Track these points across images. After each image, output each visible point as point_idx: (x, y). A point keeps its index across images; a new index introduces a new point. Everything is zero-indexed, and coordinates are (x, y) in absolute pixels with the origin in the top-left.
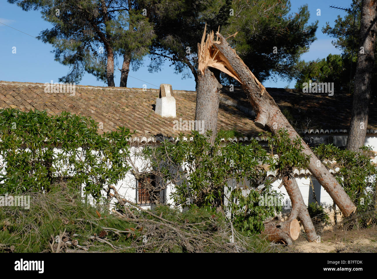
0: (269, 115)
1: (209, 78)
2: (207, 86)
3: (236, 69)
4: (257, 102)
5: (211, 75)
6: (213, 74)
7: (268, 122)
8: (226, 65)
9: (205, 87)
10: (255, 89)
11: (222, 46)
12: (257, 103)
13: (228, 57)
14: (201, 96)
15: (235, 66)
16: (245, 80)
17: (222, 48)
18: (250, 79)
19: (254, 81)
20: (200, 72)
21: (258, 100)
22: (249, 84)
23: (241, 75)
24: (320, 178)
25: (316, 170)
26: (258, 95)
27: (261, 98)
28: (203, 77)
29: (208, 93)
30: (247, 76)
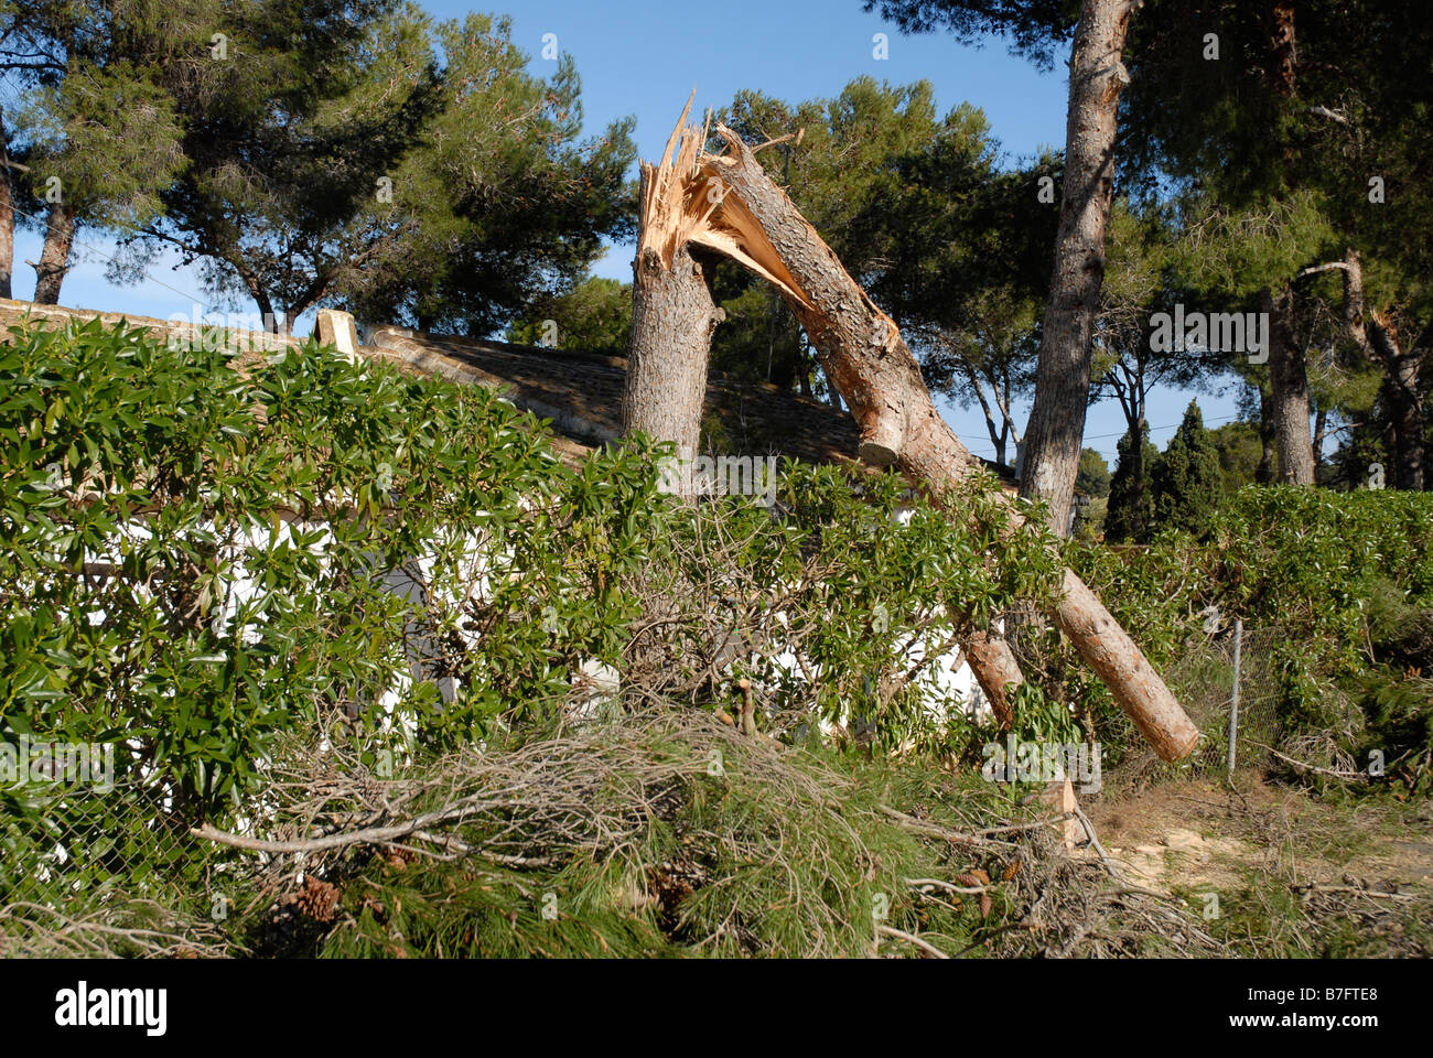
0: (908, 420)
1: (688, 282)
2: (680, 311)
3: (790, 257)
4: (866, 374)
5: (695, 273)
6: (699, 269)
7: (904, 445)
8: (742, 242)
9: (670, 315)
10: (861, 329)
11: (741, 172)
12: (866, 378)
13: (762, 212)
14: (653, 346)
15: (788, 247)
16: (824, 295)
17: (742, 181)
18: (843, 295)
19: (859, 301)
20: (656, 259)
21: (872, 367)
22: (840, 309)
23: (808, 279)
24: (1090, 635)
25: (1076, 609)
26: (872, 350)
27: (883, 361)
28: (664, 276)
29: (681, 336)
30: (835, 284)
